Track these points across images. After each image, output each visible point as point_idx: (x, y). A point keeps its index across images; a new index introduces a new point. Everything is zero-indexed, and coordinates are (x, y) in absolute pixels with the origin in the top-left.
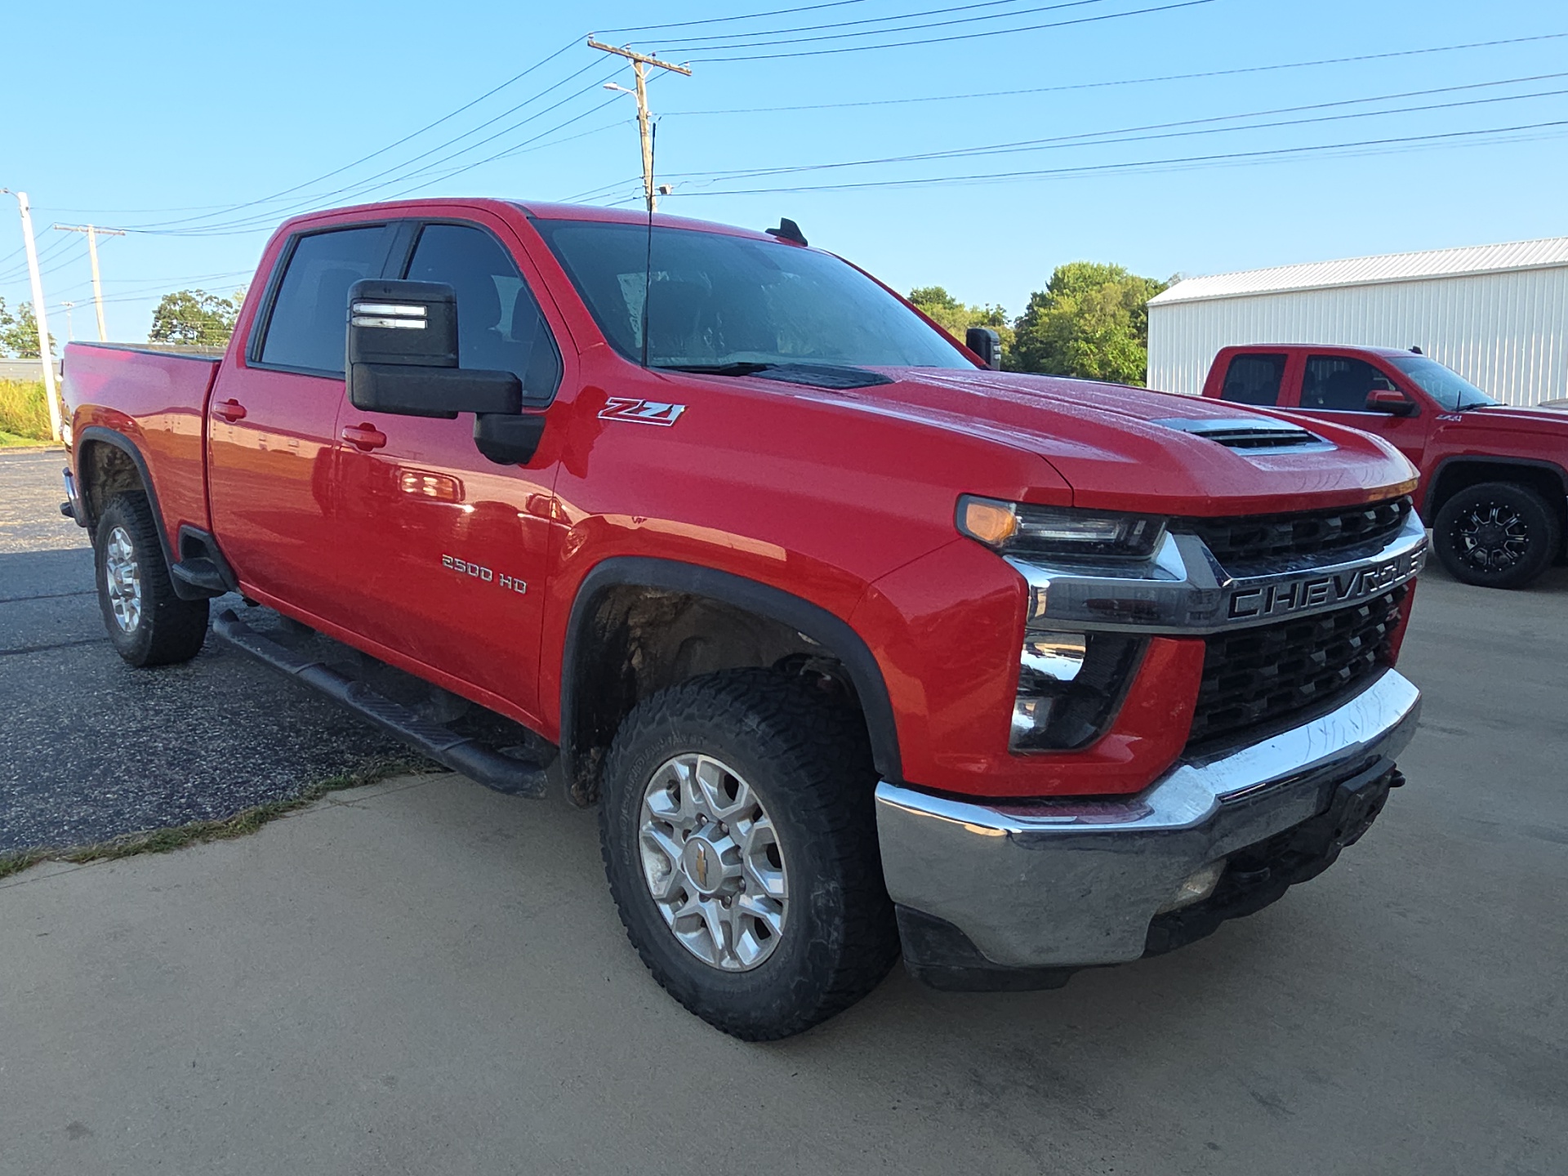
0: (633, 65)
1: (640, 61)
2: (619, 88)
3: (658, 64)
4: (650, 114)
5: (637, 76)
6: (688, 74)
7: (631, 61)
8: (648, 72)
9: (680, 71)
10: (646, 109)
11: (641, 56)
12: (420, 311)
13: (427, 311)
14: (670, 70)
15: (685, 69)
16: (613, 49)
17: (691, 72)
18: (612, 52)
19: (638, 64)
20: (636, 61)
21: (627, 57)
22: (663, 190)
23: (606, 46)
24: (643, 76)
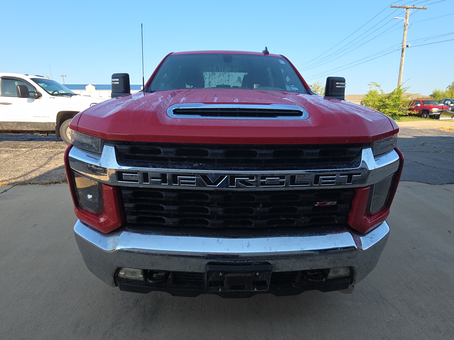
0: (406, 11)
1: (408, 8)
2: (399, 18)
3: (415, 8)
4: (408, 24)
5: (406, 13)
6: (426, 9)
7: (405, 9)
8: (410, 12)
9: (423, 8)
10: (407, 22)
11: (409, 7)
12: (118, 80)
13: (119, 80)
14: (420, 9)
15: (425, 7)
16: (399, 6)
17: (427, 8)
18: (399, 8)
19: (407, 9)
20: (407, 8)
21: (404, 8)
22: (407, 46)
23: (397, 6)
24: (408, 13)
